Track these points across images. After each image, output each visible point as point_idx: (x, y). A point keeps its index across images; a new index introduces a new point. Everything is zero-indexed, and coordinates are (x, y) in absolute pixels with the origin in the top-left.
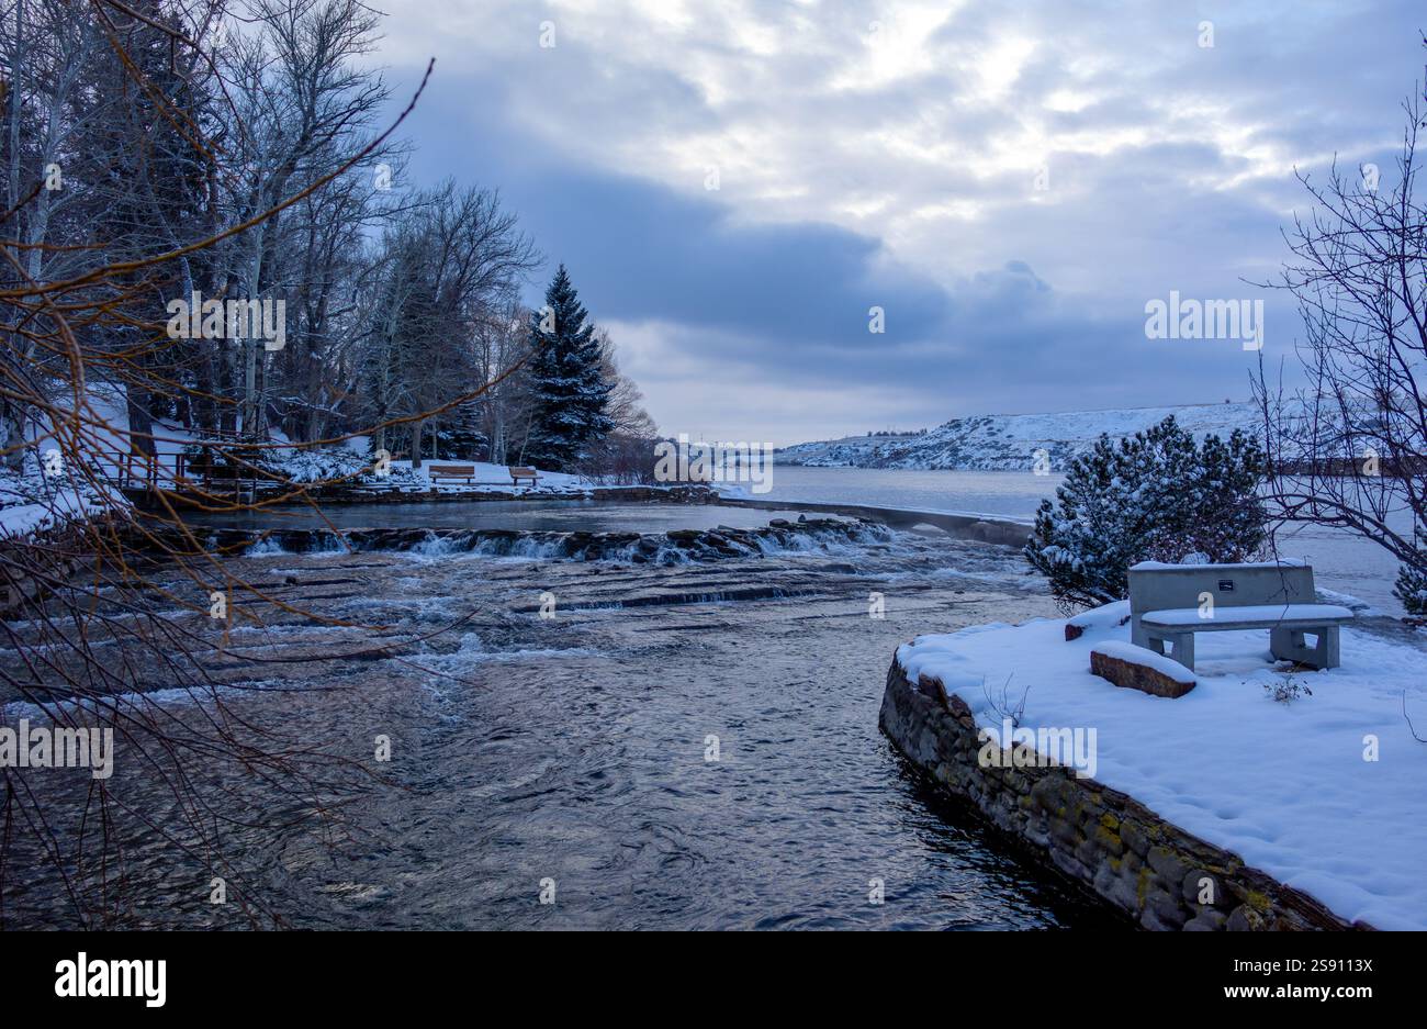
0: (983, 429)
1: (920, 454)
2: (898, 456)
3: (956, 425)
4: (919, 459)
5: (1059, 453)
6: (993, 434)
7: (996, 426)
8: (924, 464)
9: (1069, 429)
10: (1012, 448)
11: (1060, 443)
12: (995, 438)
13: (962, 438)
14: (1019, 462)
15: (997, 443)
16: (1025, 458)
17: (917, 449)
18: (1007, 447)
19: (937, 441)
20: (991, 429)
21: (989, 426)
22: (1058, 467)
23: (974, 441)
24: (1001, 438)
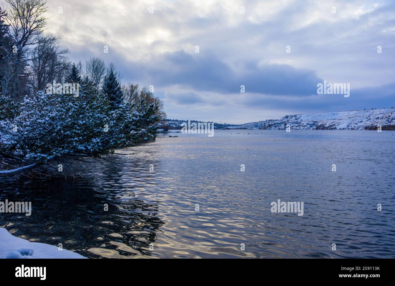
0: (294, 118)
1: (276, 125)
2: (270, 126)
3: (287, 117)
4: (276, 127)
5: (314, 124)
6: (297, 120)
7: (297, 117)
8: (277, 128)
9: (319, 118)
10: (302, 123)
11: (315, 122)
12: (297, 121)
13: (288, 121)
14: (303, 127)
15: (298, 122)
16: (305, 126)
17: (275, 124)
18: (300, 123)
19: (281, 121)
20: (296, 118)
21: (295, 117)
22: (314, 129)
23: (291, 122)
24: (299, 121)
